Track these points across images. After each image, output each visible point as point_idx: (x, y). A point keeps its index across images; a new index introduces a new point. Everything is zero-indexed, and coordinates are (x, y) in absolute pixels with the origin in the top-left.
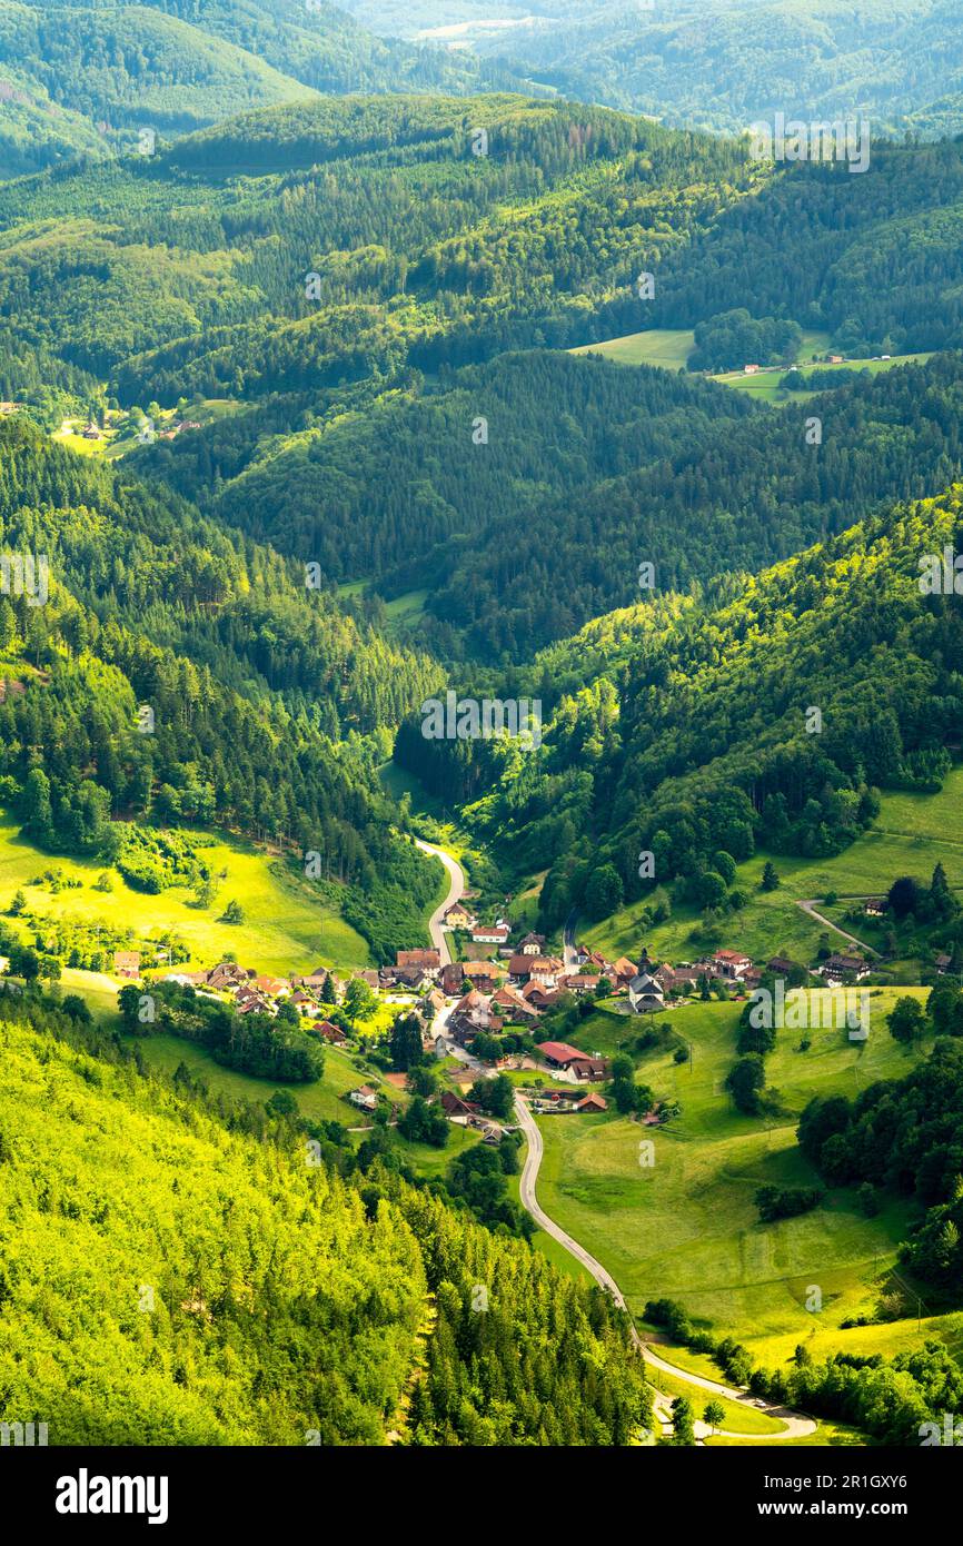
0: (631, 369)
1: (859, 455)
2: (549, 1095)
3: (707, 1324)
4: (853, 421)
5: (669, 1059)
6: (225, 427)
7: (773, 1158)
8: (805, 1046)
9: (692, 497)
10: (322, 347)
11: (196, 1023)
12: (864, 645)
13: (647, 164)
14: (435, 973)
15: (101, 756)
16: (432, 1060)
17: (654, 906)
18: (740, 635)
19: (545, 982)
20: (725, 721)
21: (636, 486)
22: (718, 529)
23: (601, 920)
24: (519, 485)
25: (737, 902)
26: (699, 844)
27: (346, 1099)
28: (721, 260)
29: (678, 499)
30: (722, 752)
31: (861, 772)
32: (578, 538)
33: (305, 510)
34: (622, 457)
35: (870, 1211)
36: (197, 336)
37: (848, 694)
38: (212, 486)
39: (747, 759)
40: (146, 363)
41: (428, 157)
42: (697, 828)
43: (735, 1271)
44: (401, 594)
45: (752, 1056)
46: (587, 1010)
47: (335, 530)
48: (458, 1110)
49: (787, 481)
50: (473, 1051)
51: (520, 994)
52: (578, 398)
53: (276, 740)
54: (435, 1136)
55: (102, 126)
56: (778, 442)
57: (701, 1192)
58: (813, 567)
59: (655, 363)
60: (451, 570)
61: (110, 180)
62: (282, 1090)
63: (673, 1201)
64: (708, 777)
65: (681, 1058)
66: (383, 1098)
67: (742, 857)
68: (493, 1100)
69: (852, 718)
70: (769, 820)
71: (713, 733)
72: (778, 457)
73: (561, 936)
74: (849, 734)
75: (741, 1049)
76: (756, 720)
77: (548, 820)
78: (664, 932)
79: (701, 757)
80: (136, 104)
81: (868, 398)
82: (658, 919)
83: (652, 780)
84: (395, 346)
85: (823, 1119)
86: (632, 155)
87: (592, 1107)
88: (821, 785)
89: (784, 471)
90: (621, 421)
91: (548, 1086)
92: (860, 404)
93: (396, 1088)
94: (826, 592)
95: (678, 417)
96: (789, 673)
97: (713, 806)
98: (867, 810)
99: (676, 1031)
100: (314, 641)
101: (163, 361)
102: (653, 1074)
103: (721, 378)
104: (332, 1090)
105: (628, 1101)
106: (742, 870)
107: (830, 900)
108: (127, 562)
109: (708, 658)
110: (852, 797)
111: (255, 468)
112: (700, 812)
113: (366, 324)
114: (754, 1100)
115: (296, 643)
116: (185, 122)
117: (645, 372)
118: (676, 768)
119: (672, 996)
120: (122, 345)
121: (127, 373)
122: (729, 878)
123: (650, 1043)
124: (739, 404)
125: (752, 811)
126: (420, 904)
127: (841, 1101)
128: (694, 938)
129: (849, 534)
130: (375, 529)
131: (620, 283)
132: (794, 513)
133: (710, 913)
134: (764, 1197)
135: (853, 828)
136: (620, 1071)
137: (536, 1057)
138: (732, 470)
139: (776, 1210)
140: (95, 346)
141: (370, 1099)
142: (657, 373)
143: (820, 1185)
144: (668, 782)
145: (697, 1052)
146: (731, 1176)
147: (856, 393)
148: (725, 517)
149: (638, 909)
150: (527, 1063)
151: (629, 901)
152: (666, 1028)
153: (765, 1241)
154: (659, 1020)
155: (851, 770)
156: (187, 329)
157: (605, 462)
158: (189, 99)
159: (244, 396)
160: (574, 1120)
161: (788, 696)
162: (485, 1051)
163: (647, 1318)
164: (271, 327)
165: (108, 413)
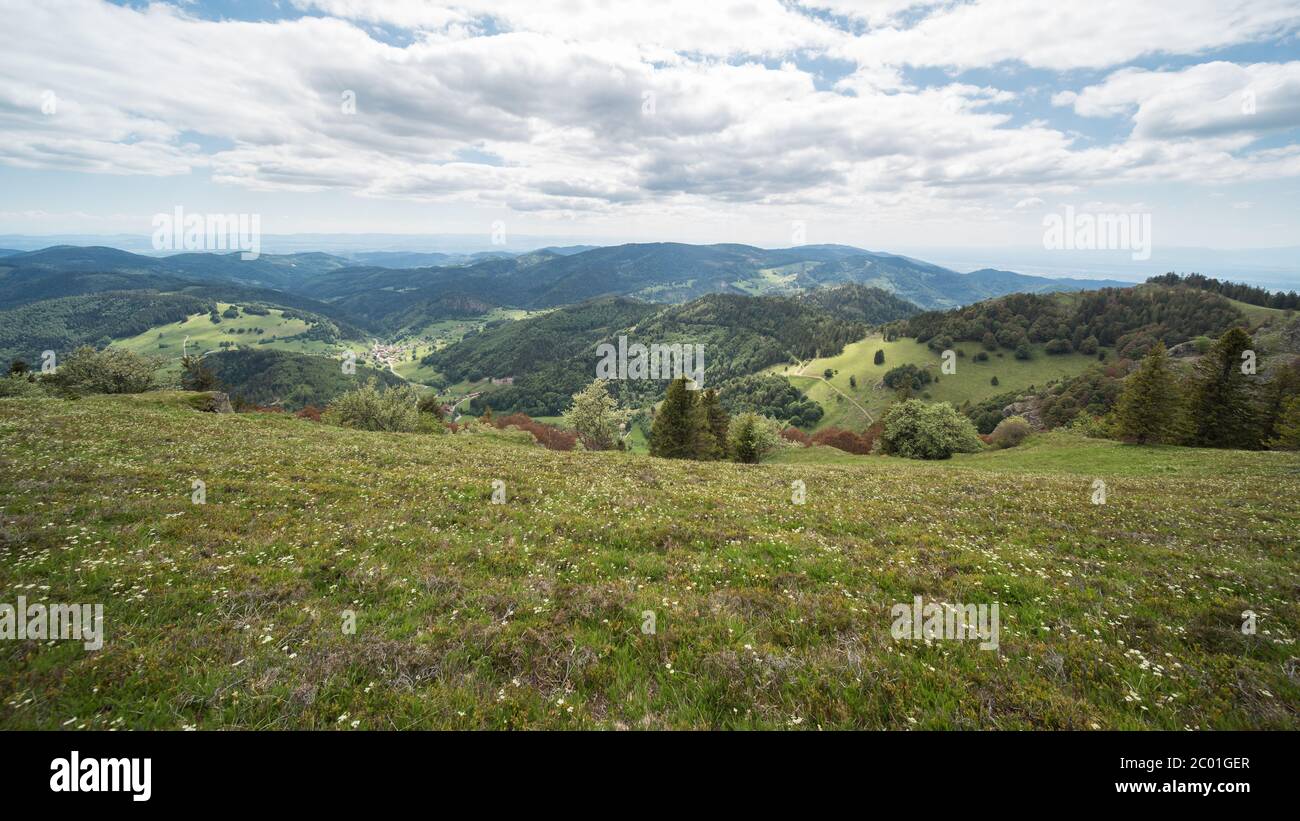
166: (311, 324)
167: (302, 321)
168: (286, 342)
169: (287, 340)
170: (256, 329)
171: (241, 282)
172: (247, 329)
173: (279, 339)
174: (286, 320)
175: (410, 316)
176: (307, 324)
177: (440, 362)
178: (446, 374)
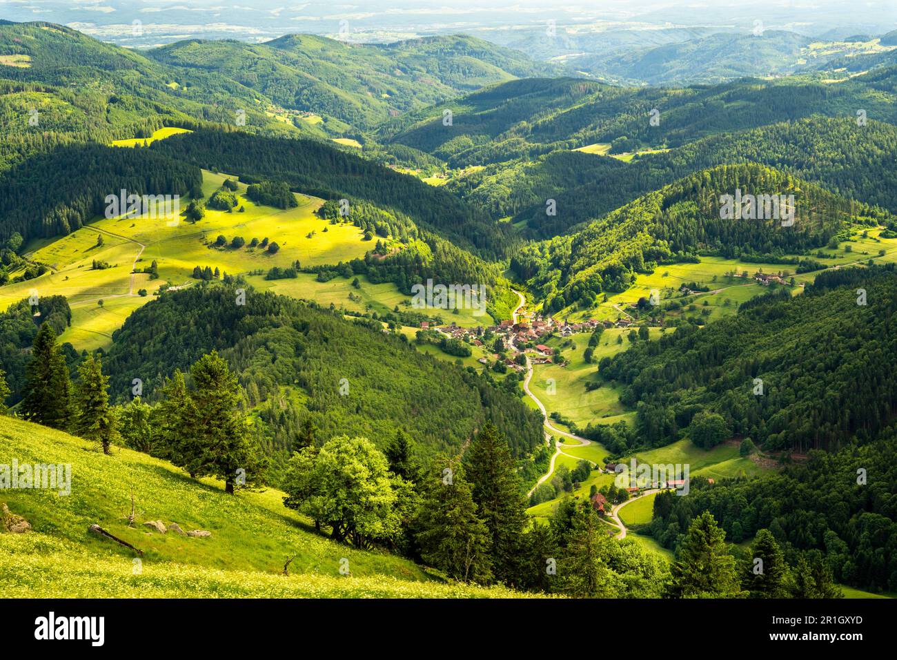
0: (589, 154)
1: (649, 178)
2: (537, 359)
3: (567, 418)
4: (648, 168)
5: (571, 349)
6: (475, 175)
7: (591, 374)
8: (606, 344)
9: (602, 191)
10: (506, 150)
11: (438, 341)
12: (635, 232)
13: (601, 96)
14: (511, 327)
15: (420, 268)
16: (506, 350)
17: (573, 307)
18: (604, 230)
19: (541, 328)
20: (597, 254)
21: (586, 188)
22: (609, 200)
23: (558, 311)
24: (556, 188)
25: (596, 305)
26: (586, 290)
27: (478, 361)
28: (621, 122)
29: (598, 192)
30: (595, 263)
31: (632, 268)
32: (569, 203)
33: (493, 197)
34: (586, 180)
35: (614, 387)
36: (472, 149)
37: (629, 246)
38: (470, 191)
39: (601, 265)
40: (458, 156)
41: (540, 96)
42: (586, 285)
43: (577, 405)
44: (521, 220)
45: (592, 347)
46: (550, 336)
47: (503, 203)
48: (510, 363)
49: (629, 186)
50: (518, 348)
51: (534, 332)
52: (573, 162)
53: (470, 263)
54: (503, 371)
55: (455, 90)
56: (627, 175)
57: (573, 384)
58: (625, 211)
59: (595, 153)
60: (534, 213)
61: (452, 106)
62: (459, 359)
63: (565, 386)
64: (590, 271)
65: (574, 349)
66: (488, 360)
67: (598, 293)
68: (521, 361)
69: (630, 253)
70: (607, 282)
71: (593, 258)
72: (626, 179)
73: (548, 316)
74: (628, 258)
75: (589, 345)
76: (605, 254)
77: (548, 284)
78: (575, 314)
79: (590, 265)
80: (465, 83)
81: (652, 162)
82: (574, 311)
83: (576, 272)
84: (527, 149)
85: (605, 363)
86: (597, 93)
87: (548, 362)
88: (620, 272)
89: (628, 183)
90: (586, 169)
91: (537, 357)
92: (650, 164)
93: (494, 358)
94: (627, 218)
95: (602, 168)
96: (615, 241)
97: (591, 280)
98: (633, 279)
99: (574, 341)
100: (489, 235)
101: (463, 156)
102: (566, 353)
103: (614, 157)
104: (474, 359)
105: (558, 360)
106: (597, 296)
107: (622, 304)
108: (438, 214)
109: (595, 237)
110: (629, 275)
111: (481, 186)
112: (587, 280)
113: (519, 144)
114: (590, 359)
115: (484, 235)
116: (478, 87)
117: (593, 155)
118: (582, 268)
119: (575, 331)
120: (451, 151)
121: (452, 160)
122: (594, 299)
123: (566, 345)
124: (620, 163)
125: (601, 280)
126: (510, 308)
127: (609, 358)
128: (584, 316)
129: (636, 201)
130: (514, 202)
131: (592, 130)
132: (631, 195)
133: (589, 309)
134: (587, 385)
135: (629, 284)
136: (557, 352)
137: (535, 349)
138: (613, 183)
139: (591, 388)
140: (444, 153)
141: (485, 361)
142: (596, 155)
143: (602, 381)
144: (580, 272)
145: (578, 347)
146: (581, 379)
147: (648, 160)
148: (611, 196)
149: (569, 308)
150: (533, 351)
151: (567, 306)
152: (571, 340)
153: (587, 396)
154: (569, 338)
155: (629, 268)
156: (470, 146)
157: (581, 181)
158: (480, 81)
159: (484, 165)
160: (543, 366)
161: (614, 247)
162: (521, 348)
163: (551, 417)
164: (492, 145)
165: (447, 171)
166: (375, 239)
167: (357, 230)
168: (320, 280)
169: (323, 273)
170: (265, 242)
171: (281, 119)
172: (248, 240)
173: (307, 271)
174: (326, 223)
175: (612, 236)
176: (367, 238)
177: (637, 380)
178: (642, 417)
